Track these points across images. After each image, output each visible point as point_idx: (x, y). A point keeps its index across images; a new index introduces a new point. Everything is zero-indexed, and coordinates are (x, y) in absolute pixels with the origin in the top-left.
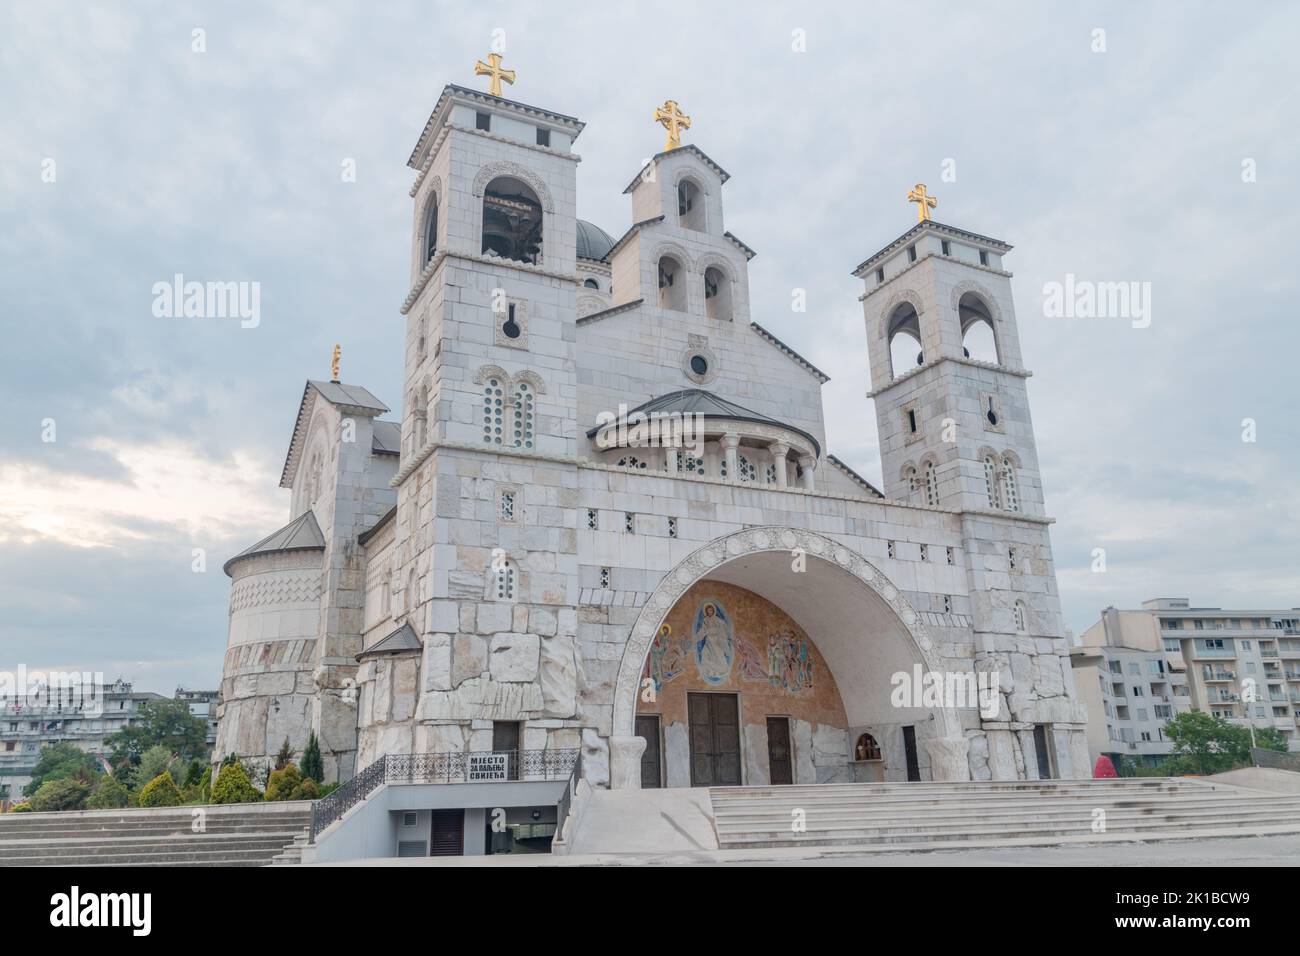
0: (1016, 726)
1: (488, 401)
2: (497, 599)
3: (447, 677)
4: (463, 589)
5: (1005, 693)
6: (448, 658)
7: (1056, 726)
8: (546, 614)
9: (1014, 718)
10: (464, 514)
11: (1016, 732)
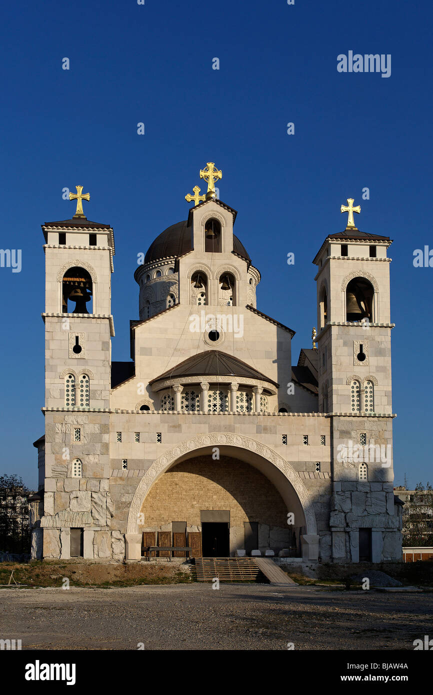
0: (348, 529)
1: (68, 386)
2: (73, 476)
3: (52, 510)
4: (58, 473)
5: (345, 513)
6: (52, 502)
7: (373, 529)
8: (95, 482)
9: (347, 525)
10: (57, 440)
11: (348, 532)
